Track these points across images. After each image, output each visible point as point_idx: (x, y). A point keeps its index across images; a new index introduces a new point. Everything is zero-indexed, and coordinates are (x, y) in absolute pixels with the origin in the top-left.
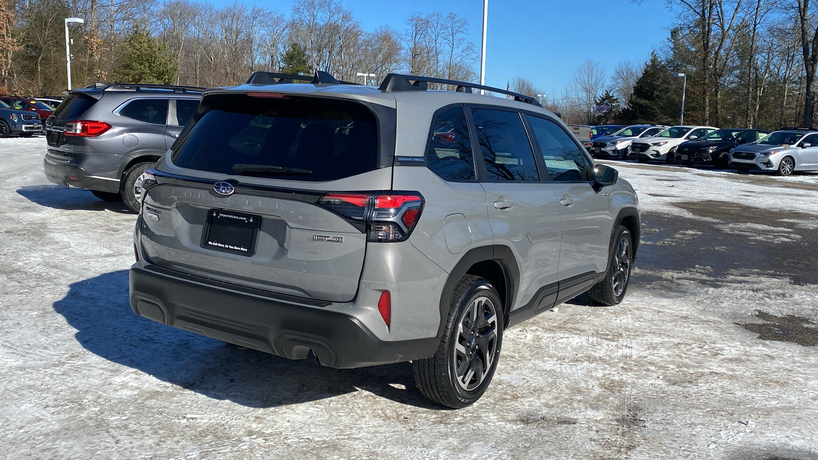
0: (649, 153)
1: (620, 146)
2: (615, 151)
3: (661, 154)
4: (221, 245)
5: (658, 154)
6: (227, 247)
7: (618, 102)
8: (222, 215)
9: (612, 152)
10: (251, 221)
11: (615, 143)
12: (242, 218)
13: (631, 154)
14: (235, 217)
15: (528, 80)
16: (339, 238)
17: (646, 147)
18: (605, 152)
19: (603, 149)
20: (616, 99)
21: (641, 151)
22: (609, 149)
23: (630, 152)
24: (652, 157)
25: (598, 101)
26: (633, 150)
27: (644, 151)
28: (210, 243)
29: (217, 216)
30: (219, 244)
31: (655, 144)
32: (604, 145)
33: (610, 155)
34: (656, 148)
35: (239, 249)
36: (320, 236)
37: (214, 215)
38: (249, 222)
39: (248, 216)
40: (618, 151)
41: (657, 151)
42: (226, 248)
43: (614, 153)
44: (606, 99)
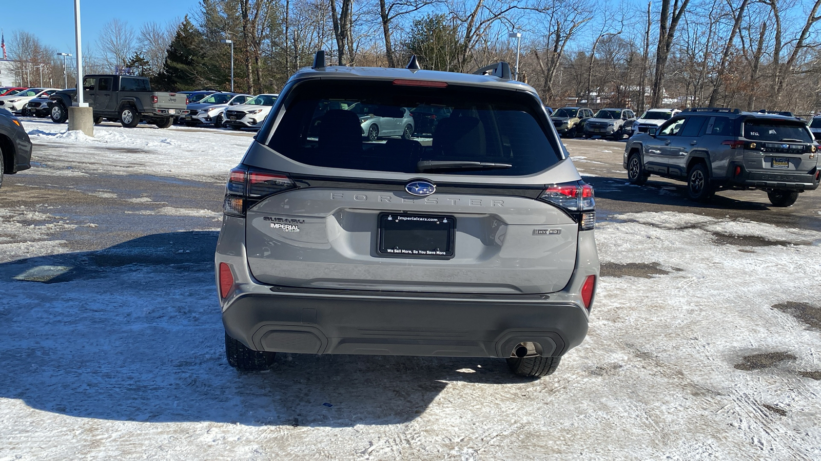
0: (246, 120)
1: (213, 113)
2: (208, 118)
3: (258, 122)
4: (407, 252)
5: (254, 122)
6: (417, 252)
7: (149, 65)
8: (402, 218)
9: (204, 120)
10: (445, 221)
11: (207, 111)
12: (432, 220)
13: (226, 121)
14: (421, 219)
15: (34, 35)
16: (558, 230)
17: (241, 115)
18: (198, 120)
19: (194, 117)
20: (147, 62)
21: (237, 119)
22: (201, 116)
23: (225, 119)
24: (249, 125)
25: (129, 64)
26: (228, 118)
27: (240, 119)
28: (389, 251)
29: (393, 220)
30: (403, 251)
31: (250, 112)
32: (196, 113)
33: (202, 123)
34: (252, 116)
35: (434, 253)
36: (541, 230)
37: (390, 218)
38: (442, 223)
39: (440, 217)
40: (211, 119)
41: (254, 119)
42: (415, 254)
43: (207, 120)
44: (136, 61)
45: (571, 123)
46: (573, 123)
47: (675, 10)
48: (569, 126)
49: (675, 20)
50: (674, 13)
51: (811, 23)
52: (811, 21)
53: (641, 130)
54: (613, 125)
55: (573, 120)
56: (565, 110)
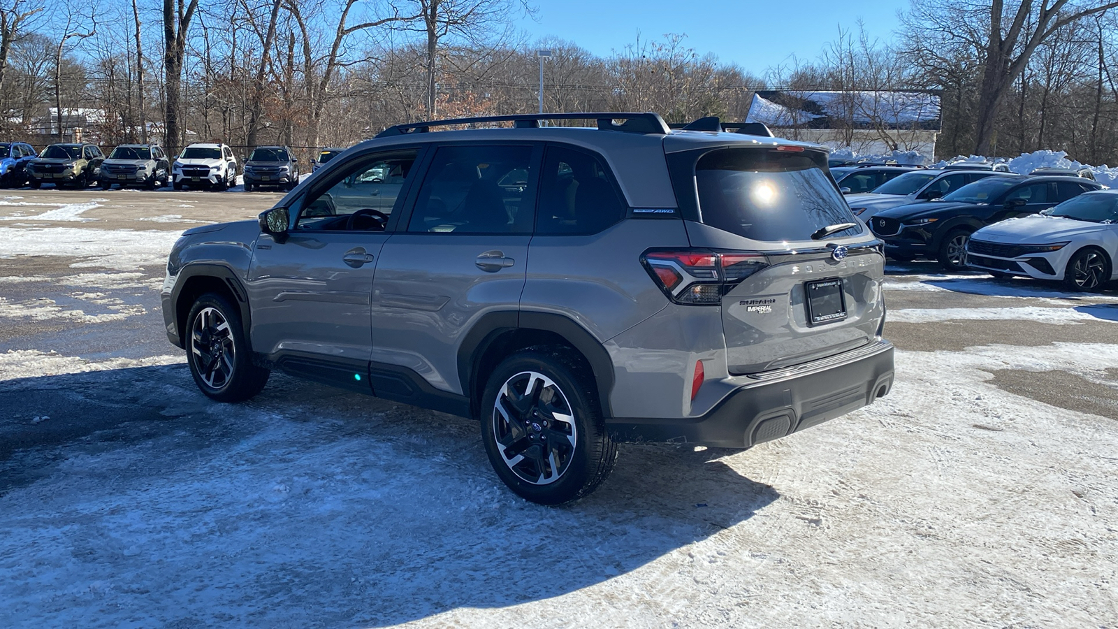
6: (831, 316)
8: (819, 285)
12: (833, 284)
14: (828, 284)
28: (818, 319)
35: (839, 315)
37: (814, 287)
45: (77, 167)
46: (80, 167)
47: (181, 8)
48: (75, 172)
49: (184, 22)
50: (181, 13)
51: (342, 36)
52: (340, 34)
53: (185, 173)
54: (144, 168)
55: (79, 161)
56: (64, 147)
